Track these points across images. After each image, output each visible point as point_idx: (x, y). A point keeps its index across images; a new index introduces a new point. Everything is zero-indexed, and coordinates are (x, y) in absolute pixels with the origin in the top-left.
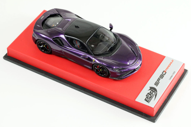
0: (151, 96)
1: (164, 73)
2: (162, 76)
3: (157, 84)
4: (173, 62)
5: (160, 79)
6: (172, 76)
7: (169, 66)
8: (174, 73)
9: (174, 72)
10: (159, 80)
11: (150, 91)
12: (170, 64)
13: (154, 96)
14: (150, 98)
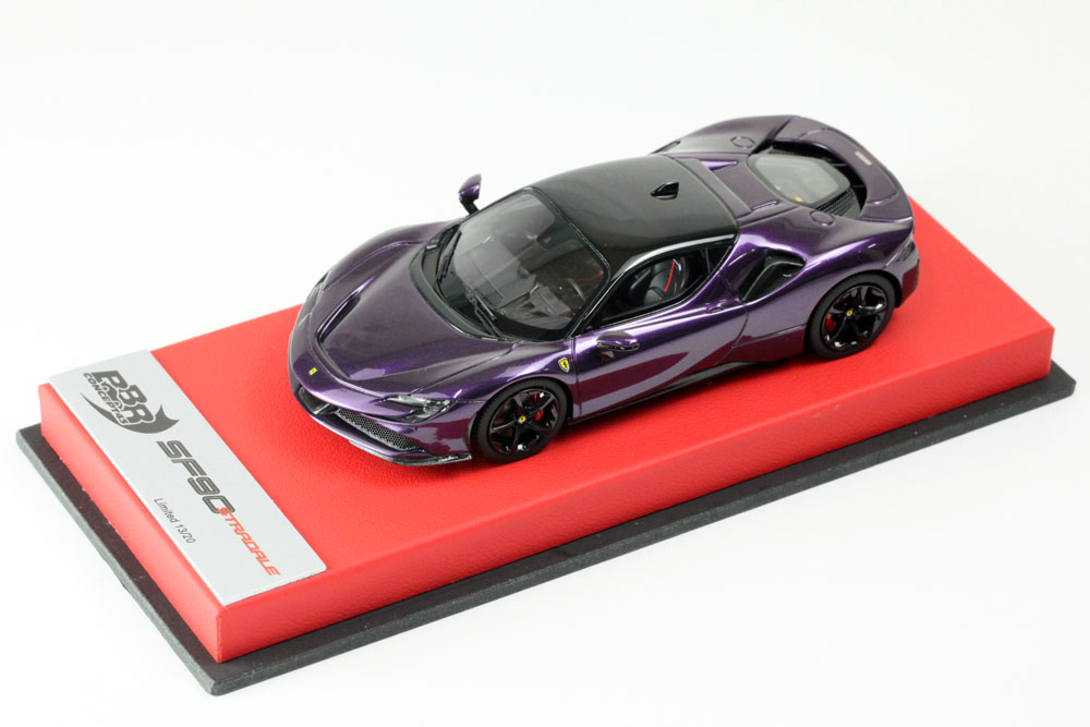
0: (115, 398)
1: (218, 504)
2: (205, 488)
3: (174, 450)
4: (266, 568)
5: (193, 473)
6: (170, 516)
7: (247, 540)
8: (183, 531)
9: (190, 539)
10: (192, 466)
11: (154, 412)
12: (255, 550)
13: (108, 408)
14: (112, 393)
